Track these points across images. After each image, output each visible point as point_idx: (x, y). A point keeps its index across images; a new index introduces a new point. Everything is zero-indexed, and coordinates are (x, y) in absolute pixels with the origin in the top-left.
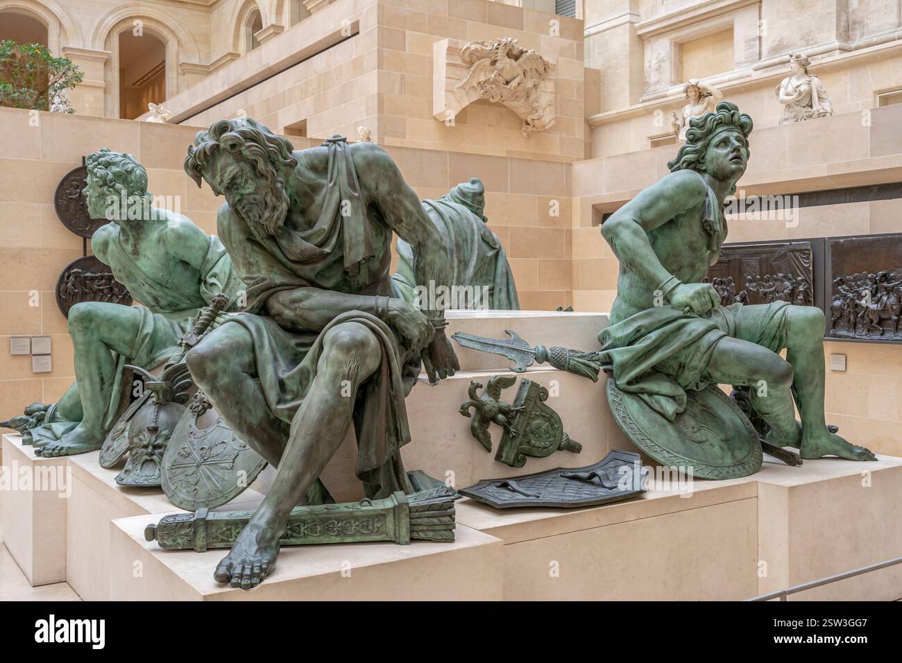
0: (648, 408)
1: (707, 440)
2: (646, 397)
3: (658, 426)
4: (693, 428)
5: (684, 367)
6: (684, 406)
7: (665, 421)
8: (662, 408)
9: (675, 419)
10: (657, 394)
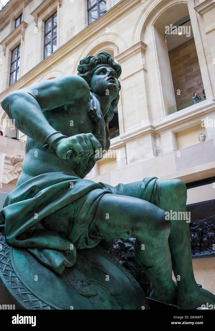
0: (36, 263)
1: (97, 294)
2: (35, 252)
3: (44, 280)
4: (82, 281)
5: (73, 223)
6: (75, 261)
7: (53, 275)
8: (50, 261)
9: (64, 272)
10: (47, 248)
